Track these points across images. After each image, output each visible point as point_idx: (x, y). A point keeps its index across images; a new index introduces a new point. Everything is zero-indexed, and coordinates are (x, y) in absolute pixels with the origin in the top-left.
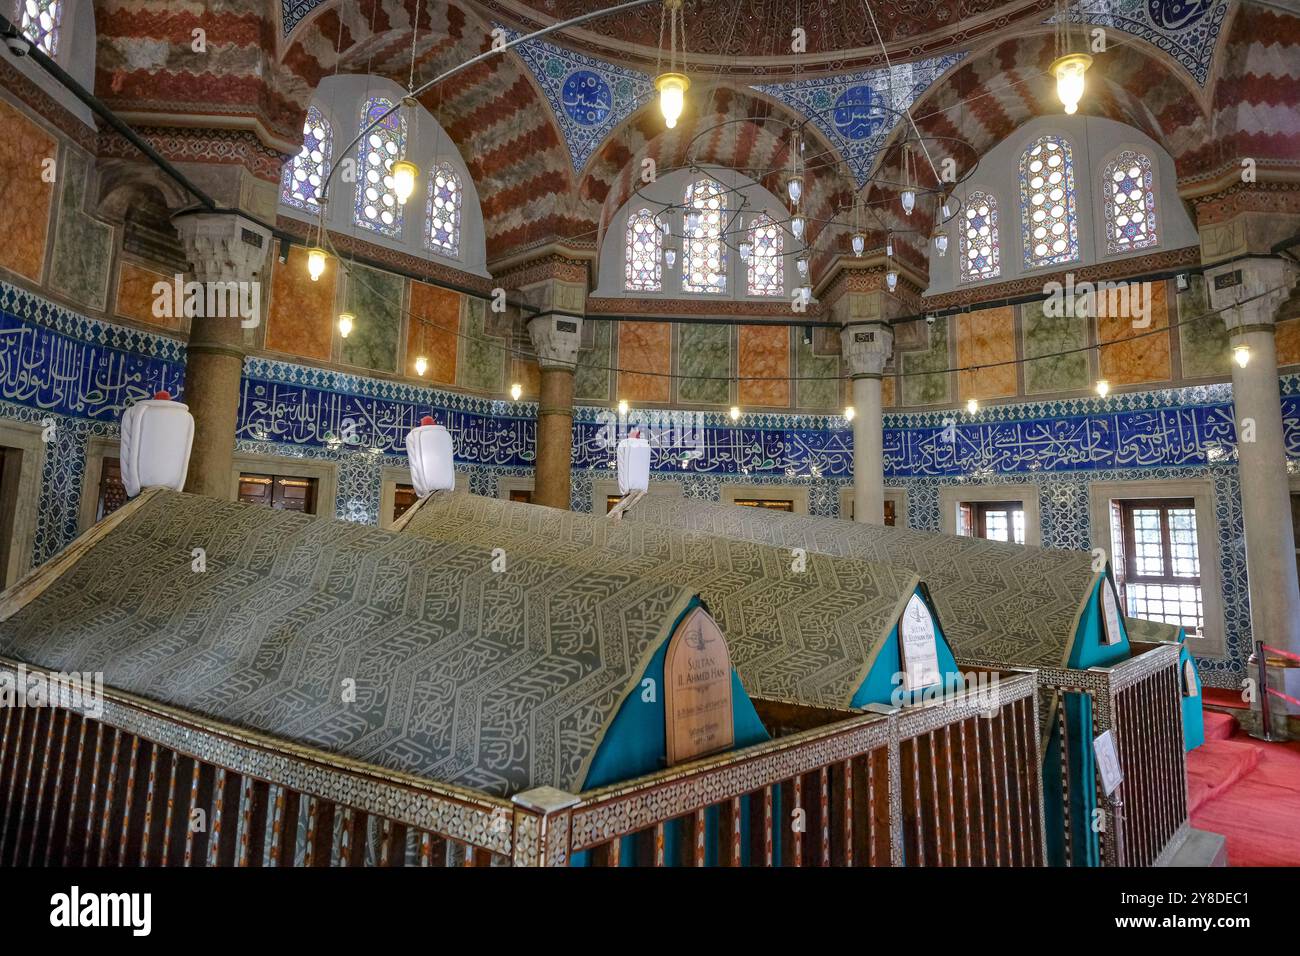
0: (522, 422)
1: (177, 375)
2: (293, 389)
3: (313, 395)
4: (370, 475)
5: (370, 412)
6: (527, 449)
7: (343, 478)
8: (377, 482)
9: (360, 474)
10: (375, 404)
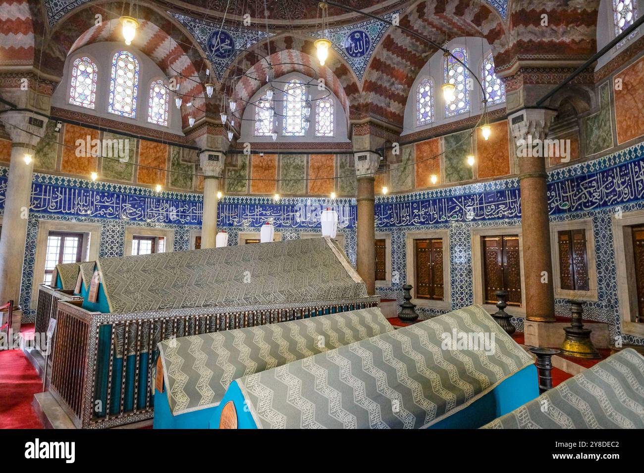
0: (558, 183)
1: (387, 208)
2: (427, 201)
3: (434, 202)
4: (464, 233)
5: (461, 202)
6: (564, 201)
7: (452, 237)
8: (468, 237)
9: (460, 234)
10: (463, 198)
